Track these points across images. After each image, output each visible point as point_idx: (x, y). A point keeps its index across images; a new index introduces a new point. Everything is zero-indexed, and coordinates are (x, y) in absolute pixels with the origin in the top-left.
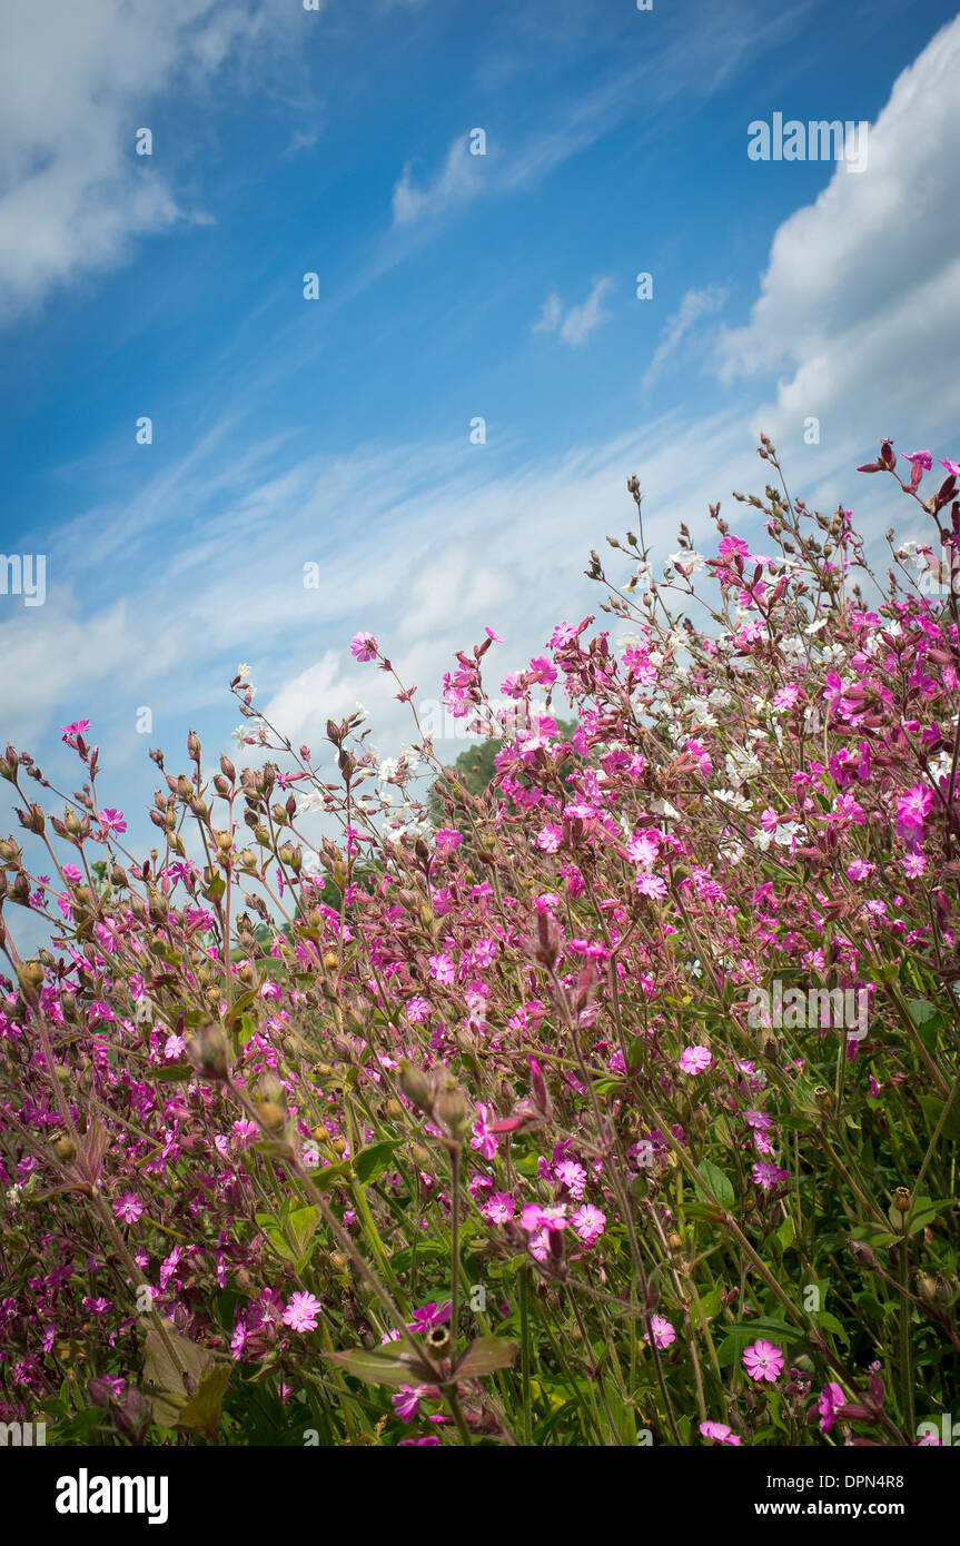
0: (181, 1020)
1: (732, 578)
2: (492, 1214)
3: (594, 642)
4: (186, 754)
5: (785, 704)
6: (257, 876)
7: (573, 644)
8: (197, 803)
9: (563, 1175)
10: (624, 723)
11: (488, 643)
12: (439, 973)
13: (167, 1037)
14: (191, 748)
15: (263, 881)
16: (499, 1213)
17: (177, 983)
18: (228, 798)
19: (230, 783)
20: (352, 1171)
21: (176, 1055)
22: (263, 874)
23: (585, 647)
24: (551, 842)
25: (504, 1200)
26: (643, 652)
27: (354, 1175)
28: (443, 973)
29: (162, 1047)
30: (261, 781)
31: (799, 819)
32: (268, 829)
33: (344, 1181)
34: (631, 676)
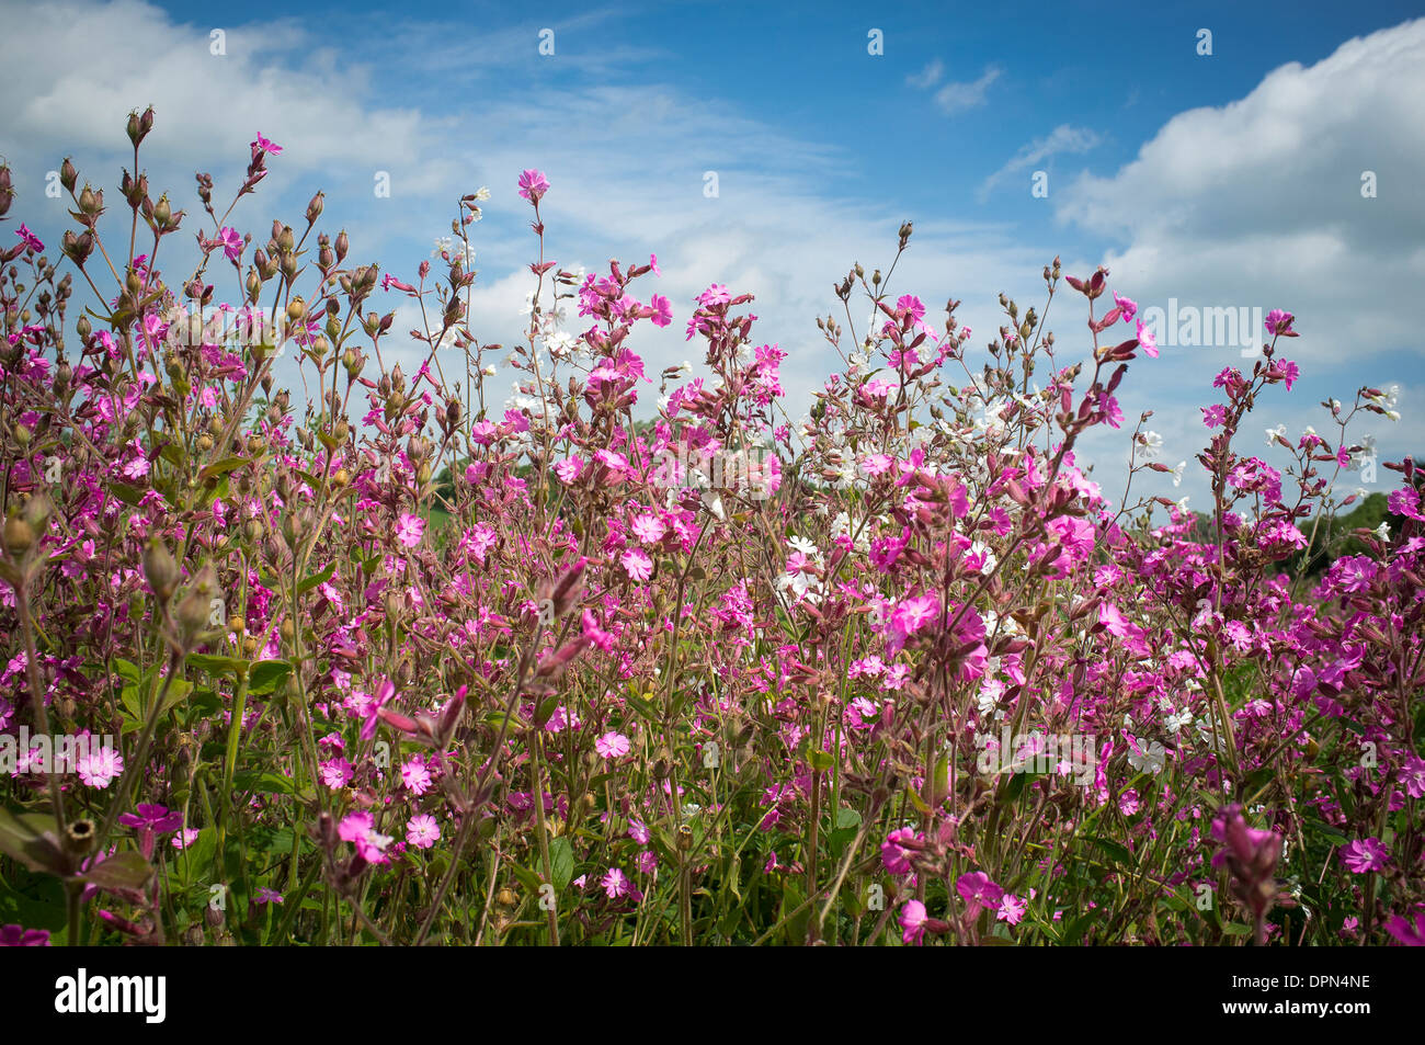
0: (160, 447)
1: (893, 331)
2: (326, 774)
3: (740, 319)
4: (304, 211)
5: (873, 469)
6: (319, 366)
7: (719, 309)
8: (290, 261)
9: (407, 774)
10: (723, 405)
11: (646, 269)
12: (404, 532)
13: (138, 455)
14: (311, 207)
15: (322, 373)
16: (334, 778)
17: (175, 411)
18: (324, 272)
19: (335, 260)
20: (247, 673)
21: (134, 476)
22: (326, 367)
23: (729, 319)
24: (569, 472)
25: (345, 767)
26: (778, 353)
27: (247, 678)
28: (409, 535)
29: (125, 463)
30: (360, 277)
31: (822, 576)
32: (342, 324)
33: (234, 679)
34: (755, 368)
